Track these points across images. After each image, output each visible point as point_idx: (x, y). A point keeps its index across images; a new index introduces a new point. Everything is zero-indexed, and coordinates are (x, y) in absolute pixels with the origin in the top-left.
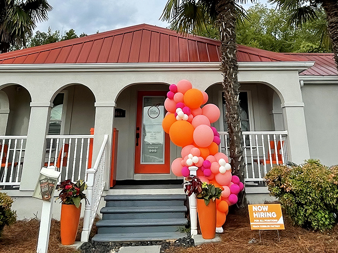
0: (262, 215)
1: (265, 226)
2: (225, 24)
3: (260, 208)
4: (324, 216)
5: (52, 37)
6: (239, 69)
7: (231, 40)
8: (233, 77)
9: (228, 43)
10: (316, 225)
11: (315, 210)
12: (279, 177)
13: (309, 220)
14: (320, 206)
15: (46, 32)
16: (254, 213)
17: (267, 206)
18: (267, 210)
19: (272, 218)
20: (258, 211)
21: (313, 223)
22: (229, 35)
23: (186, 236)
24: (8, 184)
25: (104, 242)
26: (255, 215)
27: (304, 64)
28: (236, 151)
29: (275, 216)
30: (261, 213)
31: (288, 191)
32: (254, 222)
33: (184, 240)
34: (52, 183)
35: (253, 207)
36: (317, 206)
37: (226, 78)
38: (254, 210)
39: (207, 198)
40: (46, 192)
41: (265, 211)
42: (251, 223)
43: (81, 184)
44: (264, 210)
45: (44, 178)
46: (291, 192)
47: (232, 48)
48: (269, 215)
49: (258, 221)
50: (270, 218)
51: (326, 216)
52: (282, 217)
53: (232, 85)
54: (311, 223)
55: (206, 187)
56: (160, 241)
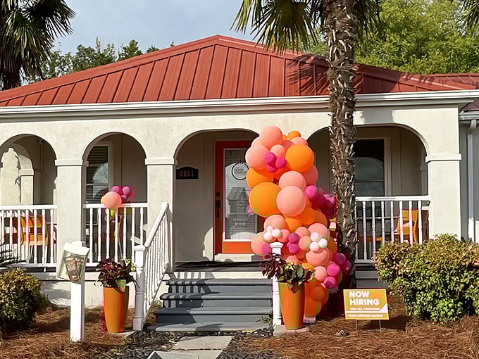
0: (361, 302)
1: (364, 316)
2: (336, 34)
3: (358, 294)
4: (448, 305)
5: (103, 55)
6: (356, 106)
7: (345, 59)
8: (346, 118)
9: (340, 64)
10: (435, 316)
11: (435, 297)
12: (389, 255)
13: (428, 310)
14: (443, 293)
15: (94, 47)
16: (351, 300)
17: (368, 292)
18: (367, 296)
19: (374, 306)
20: (356, 298)
21: (432, 313)
22: (342, 51)
23: (268, 327)
24: (40, 265)
25: (162, 332)
26: (351, 302)
27: (468, 94)
28: (344, 223)
29: (378, 303)
30: (360, 300)
31: (399, 274)
32: (349, 310)
33: (264, 331)
34: (80, 261)
35: (350, 292)
36: (439, 292)
37: (334, 120)
38: (350, 296)
39: (290, 281)
40: (74, 271)
41: (366, 298)
42: (346, 312)
43: (127, 264)
44: (364, 296)
45: (69, 255)
46: (405, 275)
47: (345, 73)
48: (370, 302)
49: (355, 309)
50: (370, 306)
51: (450, 305)
52: (386, 305)
53: (342, 130)
54: (429, 314)
55: (291, 268)
56: (234, 332)
